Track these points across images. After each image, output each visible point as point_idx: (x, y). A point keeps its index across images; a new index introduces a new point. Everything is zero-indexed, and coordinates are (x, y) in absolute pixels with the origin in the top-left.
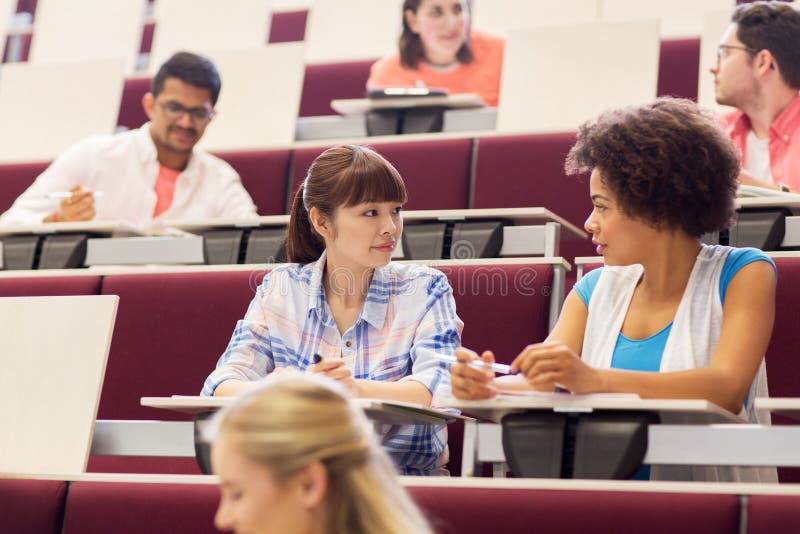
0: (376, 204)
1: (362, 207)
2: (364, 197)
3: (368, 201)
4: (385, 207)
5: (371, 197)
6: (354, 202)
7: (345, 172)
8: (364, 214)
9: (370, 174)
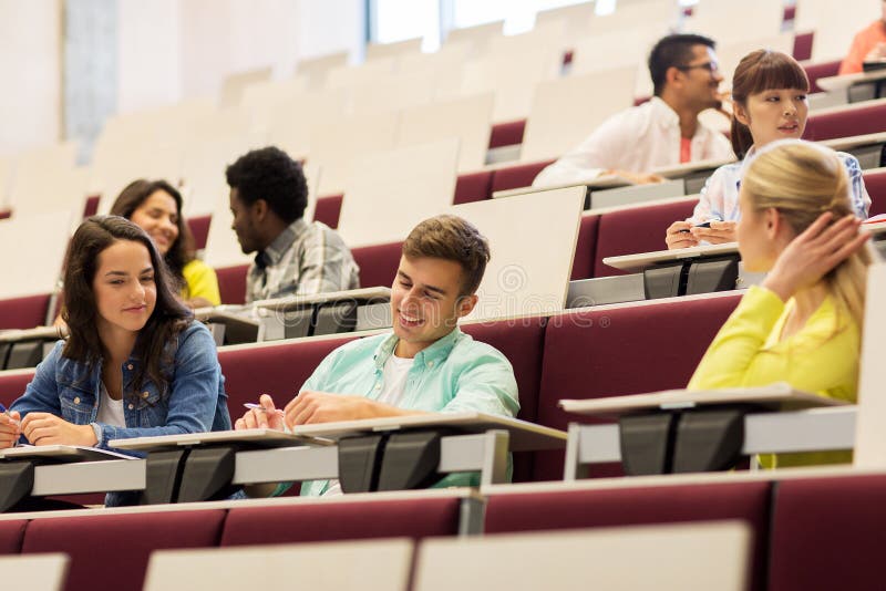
0: (777, 91)
1: (766, 93)
2: (767, 85)
3: (769, 88)
4: (786, 93)
5: (772, 84)
6: (759, 90)
7: (754, 67)
8: (768, 100)
9: (771, 70)
